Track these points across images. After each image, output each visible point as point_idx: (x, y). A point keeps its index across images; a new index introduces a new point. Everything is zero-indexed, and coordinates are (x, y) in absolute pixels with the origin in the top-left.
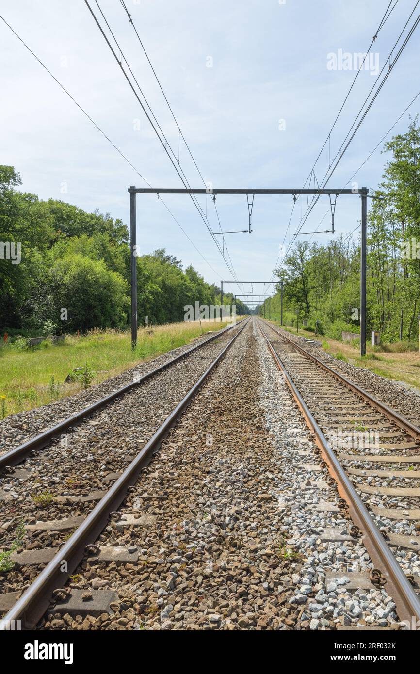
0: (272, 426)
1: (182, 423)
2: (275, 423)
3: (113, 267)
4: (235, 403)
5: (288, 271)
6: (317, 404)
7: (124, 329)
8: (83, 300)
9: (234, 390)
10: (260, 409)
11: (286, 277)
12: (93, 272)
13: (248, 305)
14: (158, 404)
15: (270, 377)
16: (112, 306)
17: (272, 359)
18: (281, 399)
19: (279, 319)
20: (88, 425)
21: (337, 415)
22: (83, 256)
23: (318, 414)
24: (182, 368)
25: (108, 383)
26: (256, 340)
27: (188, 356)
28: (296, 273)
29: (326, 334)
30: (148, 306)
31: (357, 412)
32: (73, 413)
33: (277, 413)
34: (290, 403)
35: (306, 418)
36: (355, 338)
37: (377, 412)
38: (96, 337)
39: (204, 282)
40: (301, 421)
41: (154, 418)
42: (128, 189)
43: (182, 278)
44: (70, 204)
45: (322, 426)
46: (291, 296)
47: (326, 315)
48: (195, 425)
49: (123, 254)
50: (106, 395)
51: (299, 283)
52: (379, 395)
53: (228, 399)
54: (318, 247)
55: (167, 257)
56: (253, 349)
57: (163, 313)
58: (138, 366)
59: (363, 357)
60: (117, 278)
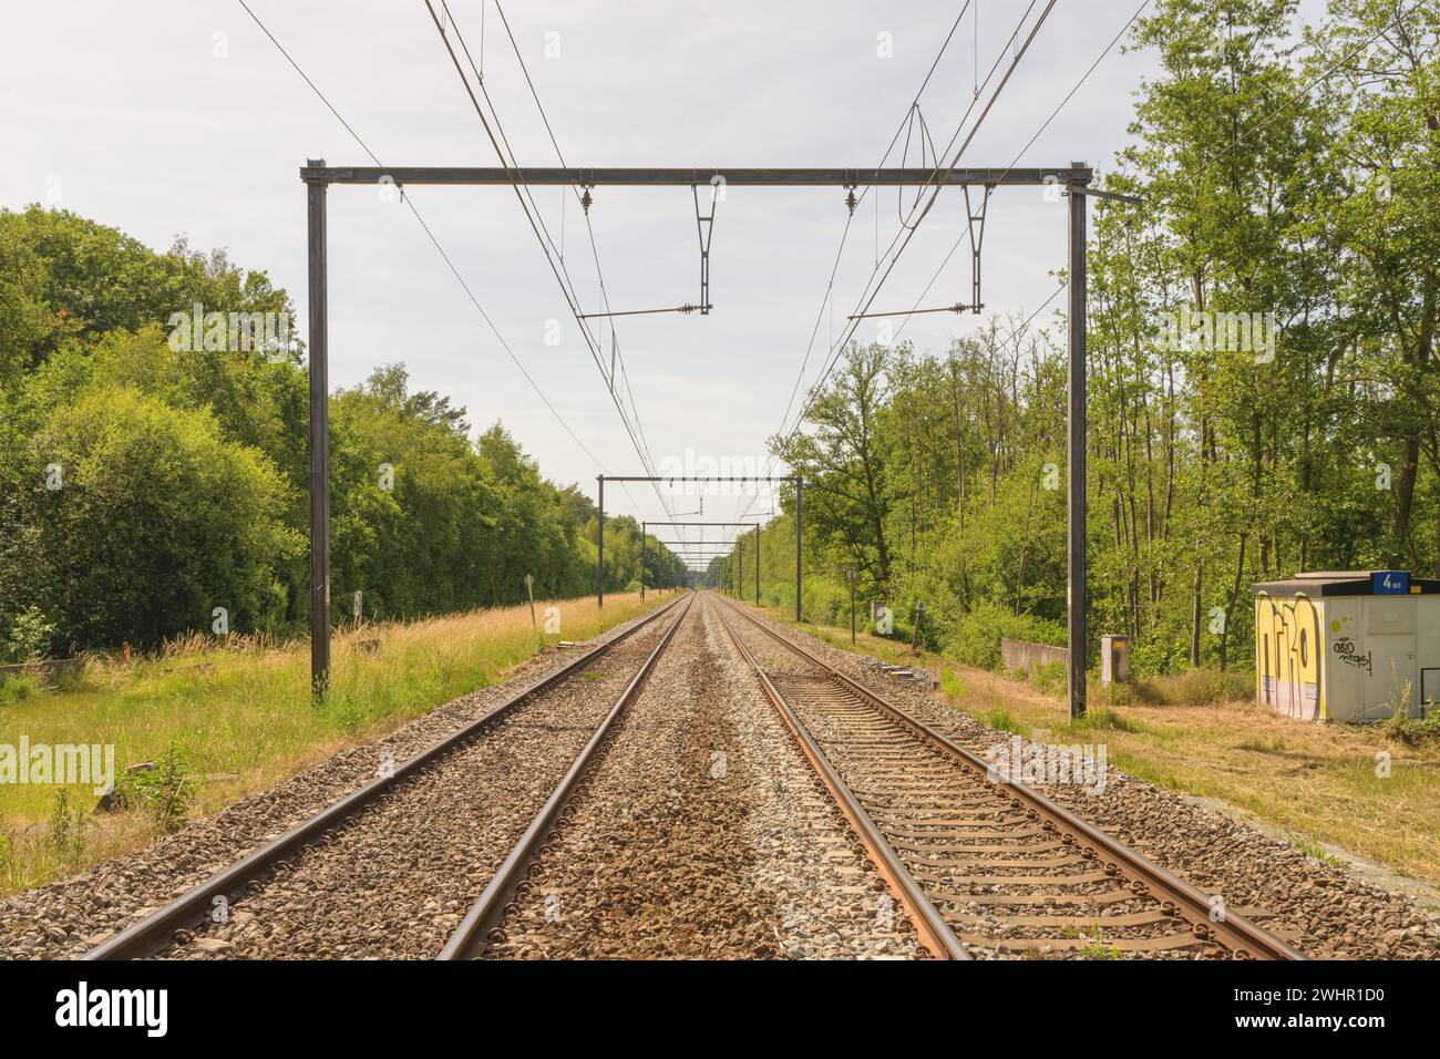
0: (806, 946)
1: (507, 940)
2: (818, 939)
3: (241, 430)
4: (675, 873)
5: (819, 442)
6: (946, 874)
7: (281, 636)
8: (144, 539)
9: (665, 833)
10: (762, 891)
11: (812, 463)
12: (176, 449)
13: (683, 556)
14: (420, 879)
15: (780, 789)
16: (240, 559)
17: (782, 732)
18: (825, 859)
19: (787, 600)
20: (194, 952)
21: (1014, 910)
22: (145, 394)
23: (951, 907)
24: (484, 761)
25: (245, 812)
26: (720, 669)
27: (503, 723)
28: (846, 447)
29: (948, 649)
30: (357, 560)
31: (1080, 901)
32: (140, 912)
33: (818, 906)
34: (855, 870)
35: (916, 921)
36: (1046, 660)
37: (1145, 898)
38: (191, 662)
39: (542, 481)
40: (901, 931)
41: (411, 924)
42: (302, 169)
43: (470, 467)
44: (99, 222)
45: (972, 946)
46: (827, 525)
47: (945, 583)
48: (553, 948)
49: (277, 387)
50: (242, 852)
51: (854, 481)
52: (1146, 843)
53: (651, 862)
54: (916, 359)
55: (420, 396)
56: (714, 699)
57: (404, 587)
58: (340, 755)
59: (1077, 722)
60: (256, 469)
